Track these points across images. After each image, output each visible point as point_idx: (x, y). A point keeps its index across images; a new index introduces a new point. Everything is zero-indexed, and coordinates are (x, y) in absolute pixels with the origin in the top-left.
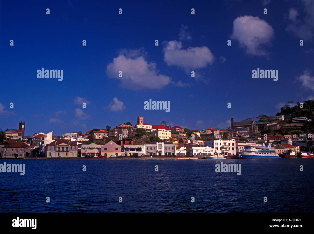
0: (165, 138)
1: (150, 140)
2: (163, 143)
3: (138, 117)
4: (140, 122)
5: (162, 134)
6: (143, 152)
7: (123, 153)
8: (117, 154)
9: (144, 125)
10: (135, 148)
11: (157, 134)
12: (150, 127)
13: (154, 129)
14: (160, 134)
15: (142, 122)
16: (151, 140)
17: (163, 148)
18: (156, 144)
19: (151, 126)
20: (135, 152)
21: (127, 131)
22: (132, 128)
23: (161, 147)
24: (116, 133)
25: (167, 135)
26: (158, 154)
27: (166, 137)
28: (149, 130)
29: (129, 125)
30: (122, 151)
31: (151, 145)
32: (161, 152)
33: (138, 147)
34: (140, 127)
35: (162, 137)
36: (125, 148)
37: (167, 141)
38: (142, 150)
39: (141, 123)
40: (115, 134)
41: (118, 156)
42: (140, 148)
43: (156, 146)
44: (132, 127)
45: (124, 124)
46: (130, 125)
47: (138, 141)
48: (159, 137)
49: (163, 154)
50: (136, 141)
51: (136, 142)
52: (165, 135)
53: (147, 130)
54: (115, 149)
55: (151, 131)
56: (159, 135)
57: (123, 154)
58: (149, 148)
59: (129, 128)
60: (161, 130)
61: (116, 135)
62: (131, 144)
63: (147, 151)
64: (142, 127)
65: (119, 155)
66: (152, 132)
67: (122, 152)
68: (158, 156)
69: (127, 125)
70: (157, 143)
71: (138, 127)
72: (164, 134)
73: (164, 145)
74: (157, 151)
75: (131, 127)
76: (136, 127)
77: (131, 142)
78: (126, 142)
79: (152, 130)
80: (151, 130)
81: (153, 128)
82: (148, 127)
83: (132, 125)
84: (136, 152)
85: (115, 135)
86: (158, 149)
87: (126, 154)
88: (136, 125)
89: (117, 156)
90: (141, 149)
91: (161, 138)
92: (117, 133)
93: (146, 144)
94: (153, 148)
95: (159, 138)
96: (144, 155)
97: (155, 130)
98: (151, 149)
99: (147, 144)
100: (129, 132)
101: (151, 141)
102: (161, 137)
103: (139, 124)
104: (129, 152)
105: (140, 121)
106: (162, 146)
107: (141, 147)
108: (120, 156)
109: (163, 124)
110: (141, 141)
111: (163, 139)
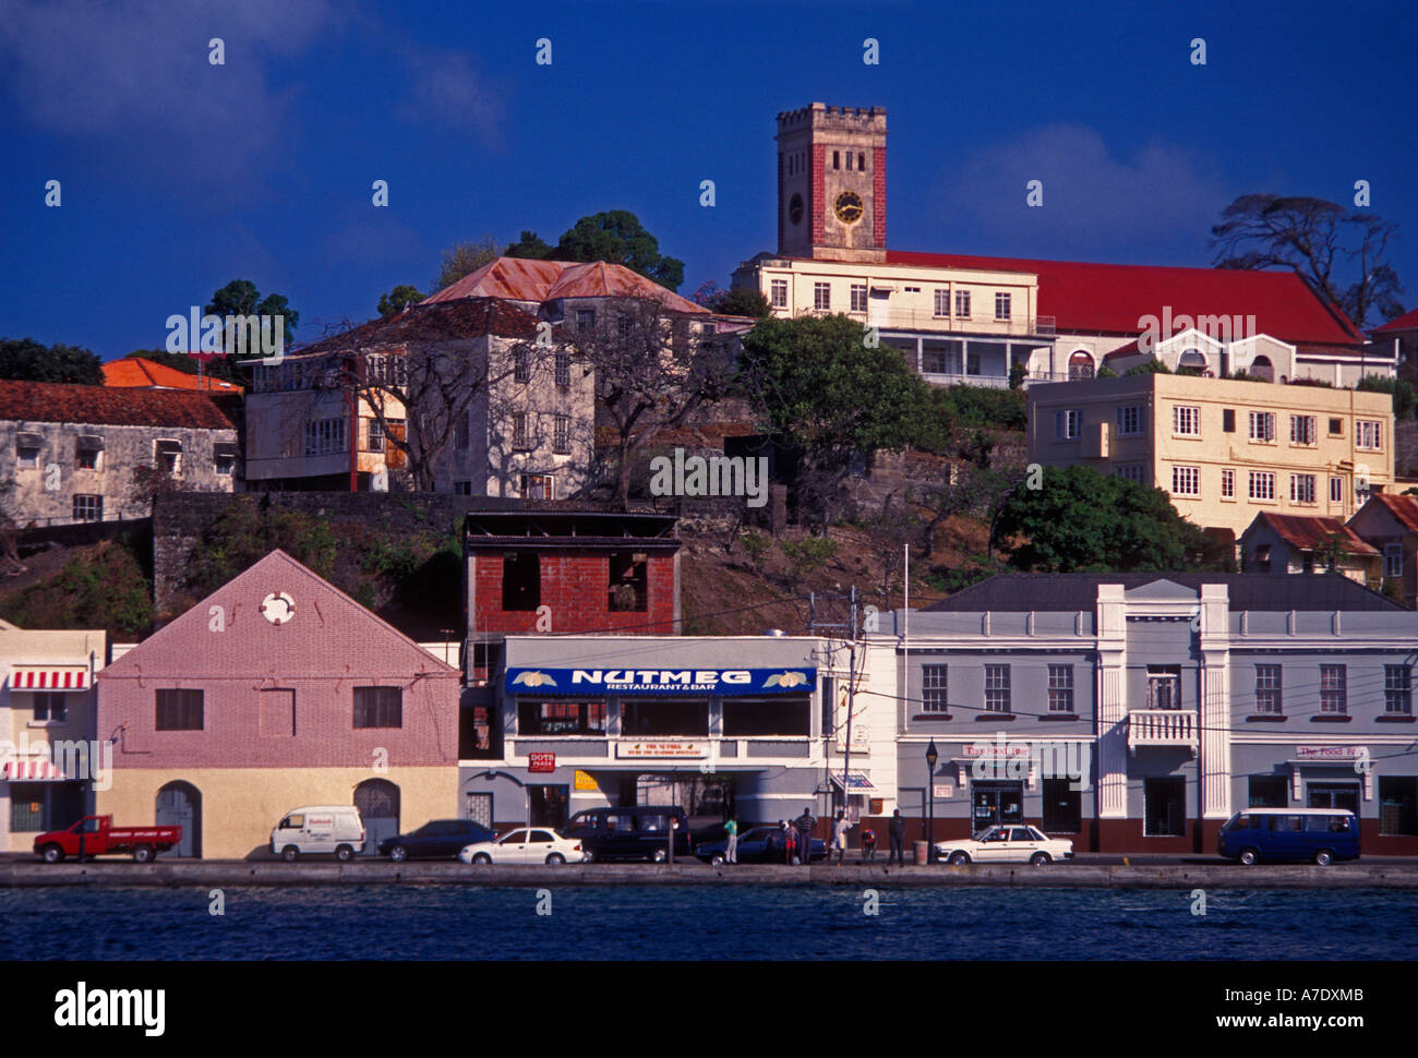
0: (1284, 504)
1: (994, 542)
2: (1216, 594)
3: (797, 125)
4: (830, 211)
5: (1229, 423)
6: (847, 754)
7: (489, 775)
8: (392, 790)
9: (893, 259)
10: (705, 679)
11: (1137, 422)
12: (1003, 307)
13: (1070, 346)
14: (1186, 420)
15: (868, 209)
16: (1020, 541)
17: (1219, 678)
18: (1083, 616)
19: (1024, 293)
20: (709, 753)
21: (576, 370)
22: (679, 320)
23: (1184, 659)
24: (378, 421)
25: (1327, 451)
26: (1117, 800)
27: (1306, 492)
28: (984, 352)
29: (613, 276)
30: (483, 732)
31: (997, 631)
32: (1184, 753)
33: (760, 675)
34: (823, 295)
35: (1228, 487)
36: (533, 680)
37: (1308, 561)
38: (841, 715)
39: (849, 227)
40: (363, 423)
41: (404, 831)
42: (790, 681)
43: (1093, 656)
44: (677, 301)
45: (528, 247)
46: (638, 266)
47: (776, 557)
48: (1163, 479)
49: (1220, 803)
50: (743, 558)
51: (742, 581)
52: (1282, 450)
53: (941, 351)
54: (347, 705)
55: (1018, 374)
56: (1169, 450)
57: (482, 785)
58: (969, 687)
59: (625, 323)
60: (1213, 364)
61: (374, 446)
62: (642, 606)
63: (925, 738)
64: (860, 299)
65: (411, 820)
66: (1045, 390)
67: (469, 748)
68: (1132, 823)
69: (577, 270)
70: (1113, 601)
71: (781, 294)
72: (1263, 426)
73: (1237, 627)
74: (1111, 751)
75: (655, 307)
76: (744, 299)
77: (641, 569)
78: (549, 570)
79: (1036, 364)
80: (1022, 353)
81: (1059, 313)
82: (965, 301)
83: (669, 274)
84: (729, 750)
85: (375, 464)
86: (1116, 693)
87: (534, 791)
88: (749, 274)
89: (384, 824)
90: (816, 700)
91: (1203, 510)
92: (395, 410)
93: (907, 613)
94: (1031, 692)
95: (1165, 496)
96: (876, 804)
97: (1099, 347)
98: (1000, 714)
99: (920, 605)
100: (607, 402)
101: (1023, 559)
102: (1211, 479)
103: (797, 239)
104: (608, 762)
105: (832, 189)
106: (1197, 652)
107: (811, 674)
108: (434, 828)
109: (1264, 248)
110: (832, 549)
111: (1237, 517)
